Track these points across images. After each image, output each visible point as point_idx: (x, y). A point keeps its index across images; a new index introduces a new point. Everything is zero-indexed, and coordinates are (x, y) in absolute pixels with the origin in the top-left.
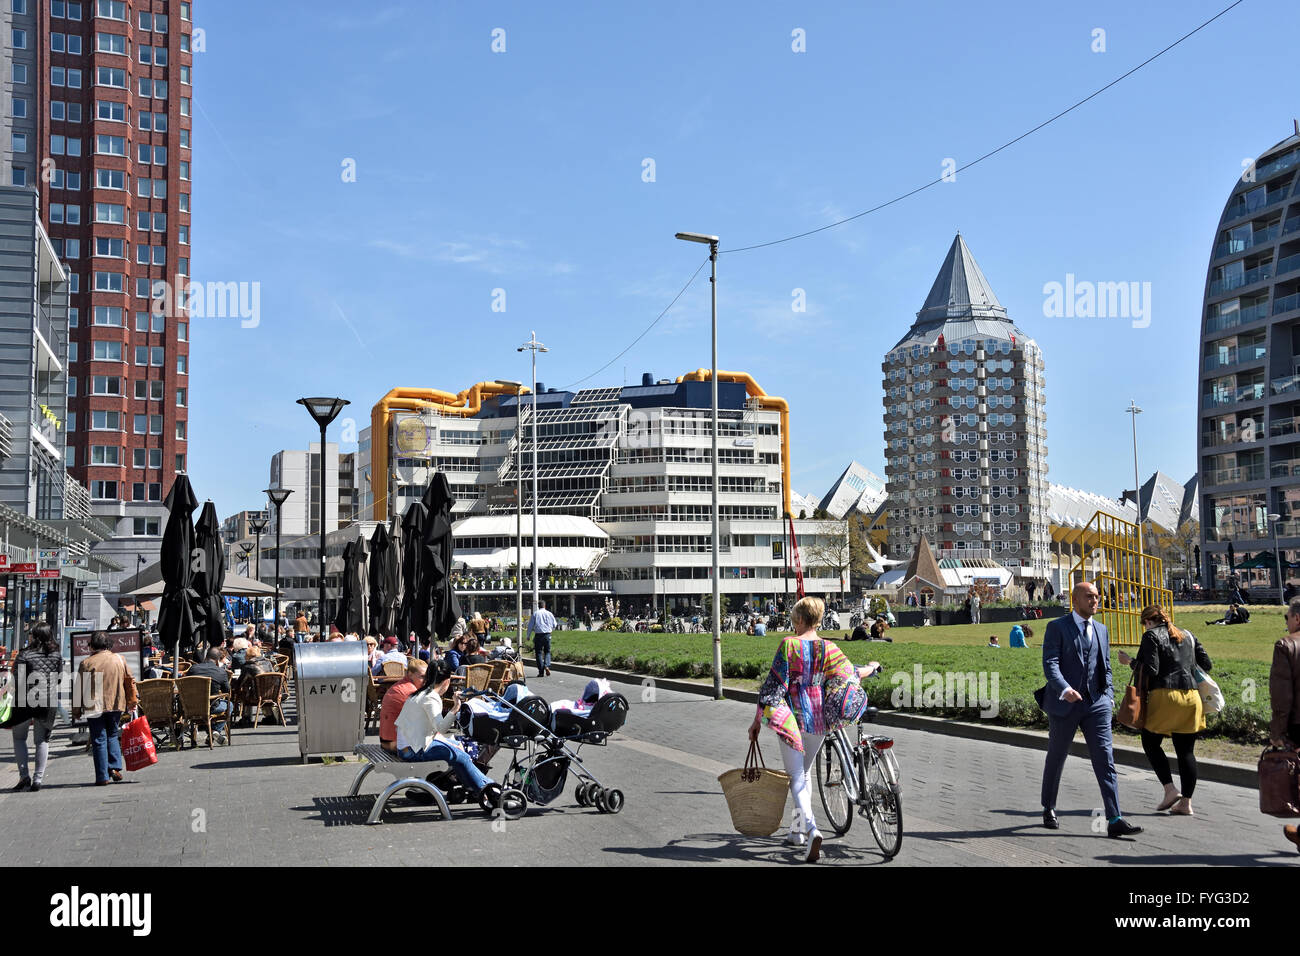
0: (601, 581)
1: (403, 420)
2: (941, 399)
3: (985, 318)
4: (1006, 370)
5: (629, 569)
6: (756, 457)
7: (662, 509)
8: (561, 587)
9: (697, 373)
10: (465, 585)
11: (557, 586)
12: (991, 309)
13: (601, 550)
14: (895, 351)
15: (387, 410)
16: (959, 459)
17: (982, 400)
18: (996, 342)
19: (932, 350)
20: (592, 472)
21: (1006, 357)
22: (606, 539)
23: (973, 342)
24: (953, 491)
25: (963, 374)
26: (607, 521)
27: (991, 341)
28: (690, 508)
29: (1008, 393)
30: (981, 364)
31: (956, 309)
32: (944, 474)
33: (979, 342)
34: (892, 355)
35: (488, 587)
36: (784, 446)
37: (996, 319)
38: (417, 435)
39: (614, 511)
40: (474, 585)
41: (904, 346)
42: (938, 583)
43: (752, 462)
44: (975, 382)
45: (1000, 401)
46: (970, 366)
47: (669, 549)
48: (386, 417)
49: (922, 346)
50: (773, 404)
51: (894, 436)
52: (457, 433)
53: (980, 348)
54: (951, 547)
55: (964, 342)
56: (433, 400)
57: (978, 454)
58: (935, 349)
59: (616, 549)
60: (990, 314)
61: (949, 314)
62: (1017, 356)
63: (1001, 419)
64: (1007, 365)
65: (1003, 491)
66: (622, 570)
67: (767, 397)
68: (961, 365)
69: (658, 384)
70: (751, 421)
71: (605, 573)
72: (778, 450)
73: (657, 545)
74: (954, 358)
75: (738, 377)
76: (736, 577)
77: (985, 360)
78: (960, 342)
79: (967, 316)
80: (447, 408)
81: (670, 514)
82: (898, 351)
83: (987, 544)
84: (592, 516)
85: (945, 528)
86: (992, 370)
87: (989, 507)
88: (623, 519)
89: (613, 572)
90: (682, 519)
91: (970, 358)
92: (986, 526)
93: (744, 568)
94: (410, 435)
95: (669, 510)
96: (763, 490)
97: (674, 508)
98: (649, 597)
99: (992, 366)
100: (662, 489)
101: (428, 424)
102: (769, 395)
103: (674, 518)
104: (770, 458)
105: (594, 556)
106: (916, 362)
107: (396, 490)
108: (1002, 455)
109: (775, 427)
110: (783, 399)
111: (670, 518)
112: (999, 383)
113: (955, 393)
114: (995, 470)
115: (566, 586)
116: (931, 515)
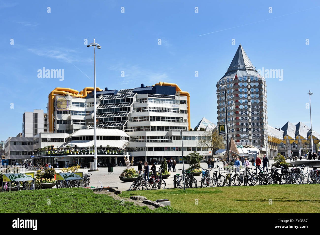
0: (127, 152)
1: (59, 98)
2: (236, 95)
3: (249, 70)
4: (257, 86)
5: (137, 148)
6: (179, 111)
7: (148, 127)
8: (112, 154)
9: (159, 83)
10: (75, 153)
11: (110, 153)
12: (251, 67)
13: (127, 141)
14: (221, 81)
15: (53, 94)
16: (242, 114)
17: (249, 95)
18: (254, 77)
19: (233, 79)
20: (124, 115)
21: (257, 82)
22: (129, 138)
23: (247, 77)
24: (240, 124)
25: (243, 87)
26: (129, 131)
27: (252, 77)
28: (158, 127)
29: (257, 93)
30: (249, 84)
31: (240, 67)
32: (237, 118)
33: (248, 77)
34: (220, 82)
35: (84, 154)
36: (188, 108)
37: (253, 70)
38: (64, 103)
39: (131, 128)
40: (79, 153)
41: (224, 78)
42: (237, 153)
43: (178, 112)
44: (247, 90)
45: (255, 95)
46: (245, 84)
47: (151, 141)
48: (53, 97)
49: (230, 78)
50: (185, 94)
51: (221, 107)
52: (78, 103)
53: (249, 79)
54: (239, 141)
55: (244, 77)
56: (69, 92)
57: (248, 112)
58: (234, 79)
59: (132, 141)
60: (251, 69)
61: (238, 69)
62: (260, 81)
63: (255, 101)
64: (257, 84)
65: (256, 124)
66: (134, 148)
67: (182, 92)
68: (243, 84)
69: (146, 87)
70: (178, 99)
71: (128, 149)
72: (187, 109)
73: (146, 139)
74: (241, 82)
75: (172, 85)
76: (174, 151)
77: (250, 83)
78: (242, 77)
79: (244, 69)
80: (75, 95)
81: (151, 129)
82: (222, 80)
83: (250, 141)
84: (124, 130)
85: (237, 136)
86: (252, 86)
87: (251, 129)
88: (135, 131)
89: (131, 149)
90: (155, 130)
91: (245, 82)
92: (250, 135)
93: (177, 147)
94: (61, 104)
95: (151, 127)
96: (182, 121)
97: (152, 127)
98: (144, 158)
99: (252, 84)
100: (148, 120)
101: (67, 100)
102: (183, 91)
103: (152, 130)
104: (184, 112)
105: (124, 143)
106: (228, 84)
107: (56, 122)
108: (255, 112)
109: (185, 101)
110: (188, 93)
111: (151, 130)
112: (255, 90)
113: (241, 93)
114: (253, 117)
115: (114, 154)
116: (233, 131)
